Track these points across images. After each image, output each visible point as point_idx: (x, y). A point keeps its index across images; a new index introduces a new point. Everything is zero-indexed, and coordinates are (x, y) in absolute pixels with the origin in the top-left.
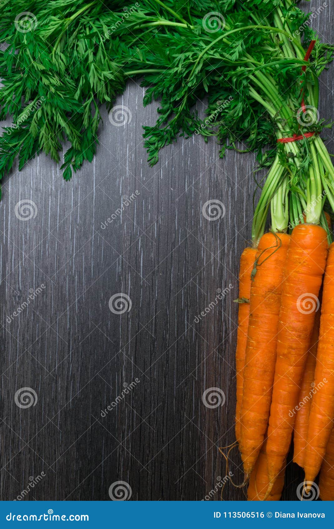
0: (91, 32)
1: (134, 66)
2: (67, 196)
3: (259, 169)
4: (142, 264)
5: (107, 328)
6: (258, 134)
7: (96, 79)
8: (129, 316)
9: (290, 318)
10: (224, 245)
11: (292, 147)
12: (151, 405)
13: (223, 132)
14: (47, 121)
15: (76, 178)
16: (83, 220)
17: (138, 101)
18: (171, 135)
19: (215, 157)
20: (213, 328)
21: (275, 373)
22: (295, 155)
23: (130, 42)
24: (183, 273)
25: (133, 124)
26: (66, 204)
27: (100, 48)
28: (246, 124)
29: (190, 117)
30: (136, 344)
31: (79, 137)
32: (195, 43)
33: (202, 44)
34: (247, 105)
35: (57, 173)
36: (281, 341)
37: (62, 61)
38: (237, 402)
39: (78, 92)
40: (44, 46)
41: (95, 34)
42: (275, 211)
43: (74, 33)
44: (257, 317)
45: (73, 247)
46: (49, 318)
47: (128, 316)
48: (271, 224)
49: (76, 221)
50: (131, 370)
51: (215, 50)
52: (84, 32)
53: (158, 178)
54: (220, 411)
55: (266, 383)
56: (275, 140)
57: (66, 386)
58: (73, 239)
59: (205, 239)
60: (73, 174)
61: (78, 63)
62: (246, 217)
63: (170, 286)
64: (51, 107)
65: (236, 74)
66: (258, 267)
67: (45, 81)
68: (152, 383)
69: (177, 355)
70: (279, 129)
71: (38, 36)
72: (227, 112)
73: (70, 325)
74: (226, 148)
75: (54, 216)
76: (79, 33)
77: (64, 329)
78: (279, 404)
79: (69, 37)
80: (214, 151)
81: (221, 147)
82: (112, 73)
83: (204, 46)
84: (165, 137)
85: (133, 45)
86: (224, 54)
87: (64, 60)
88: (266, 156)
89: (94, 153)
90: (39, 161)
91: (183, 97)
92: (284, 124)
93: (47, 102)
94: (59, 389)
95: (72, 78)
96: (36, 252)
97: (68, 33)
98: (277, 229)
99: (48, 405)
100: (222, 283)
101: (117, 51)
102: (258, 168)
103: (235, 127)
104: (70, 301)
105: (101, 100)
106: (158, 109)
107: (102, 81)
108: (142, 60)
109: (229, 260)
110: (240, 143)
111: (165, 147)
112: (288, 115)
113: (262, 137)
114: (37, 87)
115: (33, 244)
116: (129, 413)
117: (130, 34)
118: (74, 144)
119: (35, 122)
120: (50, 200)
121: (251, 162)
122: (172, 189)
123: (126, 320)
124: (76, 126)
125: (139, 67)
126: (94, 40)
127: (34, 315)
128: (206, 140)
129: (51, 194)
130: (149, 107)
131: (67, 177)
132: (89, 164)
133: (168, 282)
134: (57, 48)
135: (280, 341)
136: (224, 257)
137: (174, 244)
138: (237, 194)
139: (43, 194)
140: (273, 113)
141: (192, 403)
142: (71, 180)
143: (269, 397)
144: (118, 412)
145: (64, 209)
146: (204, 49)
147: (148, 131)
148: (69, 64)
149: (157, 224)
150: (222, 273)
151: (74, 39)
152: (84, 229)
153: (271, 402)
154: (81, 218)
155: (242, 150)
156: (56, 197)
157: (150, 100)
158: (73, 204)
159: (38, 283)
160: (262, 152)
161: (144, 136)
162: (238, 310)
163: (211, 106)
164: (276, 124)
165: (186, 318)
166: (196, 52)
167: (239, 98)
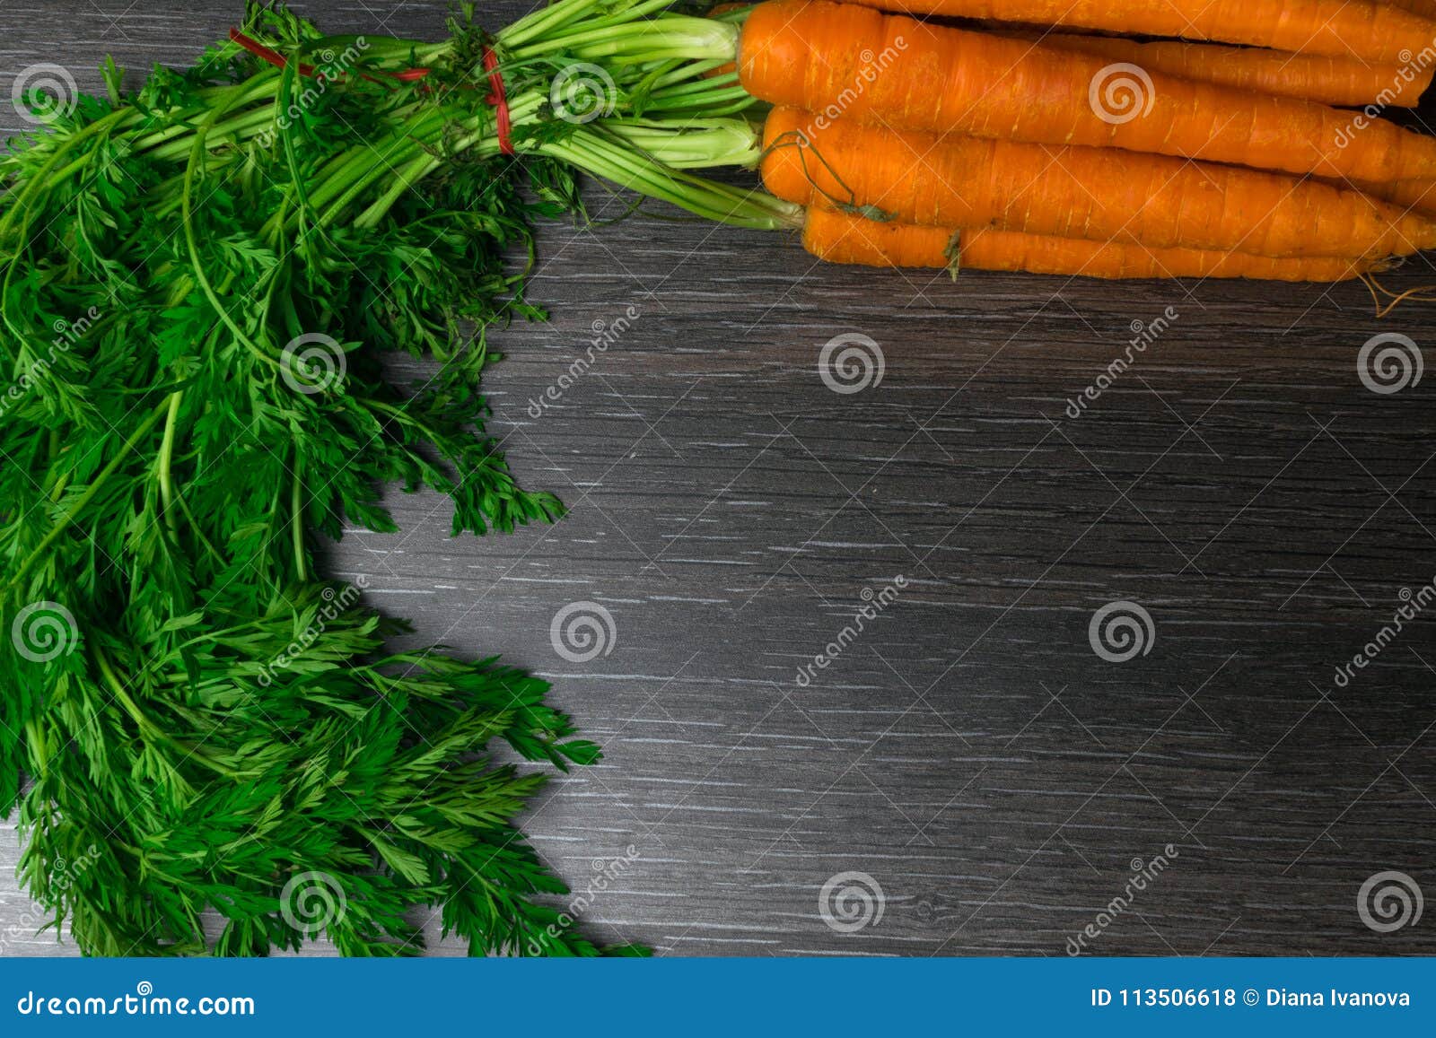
0: (181, 666)
1: (281, 551)
2: (645, 754)
3: (583, 210)
4: (846, 545)
5: (1029, 647)
6: (484, 208)
7: (313, 654)
8: (996, 583)
9: (1002, 102)
10: (794, 312)
11: (523, 109)
12: (1256, 524)
13: (476, 307)
14: (427, 802)
15: (593, 728)
16: (715, 711)
17: (380, 546)
18: (478, 454)
19: (546, 333)
20: (1031, 345)
21: (1161, 151)
22: (545, 100)
23: (215, 561)
24: (873, 428)
25: (445, 563)
26: (668, 760)
27: (229, 642)
28: (456, 239)
29: (432, 400)
30: (1077, 564)
31: (476, 714)
32: (224, 374)
33: (227, 354)
34: (403, 234)
35: (578, 783)
36: (1068, 131)
37: (258, 750)
38: (1245, 275)
39: (349, 708)
40: (217, 799)
41: (188, 654)
42: (701, 156)
43: (181, 714)
44: (998, 204)
45: (792, 742)
46: (999, 814)
47: (996, 587)
48: (738, 167)
49: (719, 731)
50: (1150, 580)
51: (245, 314)
52: (180, 689)
53: (601, 493)
54: (1271, 327)
55: (1188, 179)
56: (500, 160)
57: (1199, 772)
58: (768, 740)
59: (777, 363)
60: (581, 738)
61: (267, 705)
62: (716, 249)
63: (908, 464)
64: (386, 785)
65: (314, 257)
66: (859, 201)
67: (312, 800)
68: (1191, 519)
69: (1108, 447)
70: (472, 146)
71: (186, 813)
72: (421, 289)
73: (1020, 754)
74: (521, 302)
75: (703, 795)
76: (182, 701)
77: (1033, 772)
78: (1248, 140)
79: (193, 730)
80: (529, 337)
81: (520, 317)
82: (299, 613)
83: (235, 346)
84: (486, 470)
85: (222, 552)
86: (257, 286)
87: (257, 745)
88: (546, 190)
89: (523, 674)
90: (540, 835)
91: (374, 411)
92: (460, 131)
93: (373, 797)
94: (1207, 789)
95: (310, 727)
96: (807, 849)
97: (181, 734)
98: (751, 148)
99: (1255, 823)
100: (901, 319)
101: (236, 595)
102: (578, 213)
103: (464, 272)
104: (951, 754)
105: (373, 644)
106: (405, 490)
107: (321, 639)
108: (264, 526)
109: (840, 298)
110: (508, 262)
111: (512, 472)
112: (433, 119)
113: (494, 198)
114: (332, 825)
115: (782, 858)
116: (1276, 587)
117: (193, 559)
118: (497, 728)
119: (429, 834)
120: (654, 805)
121: (562, 233)
122: (633, 455)
123: (1007, 591)
124: (443, 724)
125: (286, 541)
126: (204, 657)
127: (988, 860)
128: (495, 357)
129: (639, 801)
130: (397, 517)
131: (589, 754)
132: (554, 689)
133: (898, 471)
134: (222, 763)
135: (1069, 137)
136: (828, 312)
137: (789, 454)
138: (652, 273)
139: (638, 826)
140: (427, 163)
141: (1248, 405)
142: (599, 743)
143: (1231, 172)
144: (1275, 620)
145: (681, 766)
146: (242, 346)
147: (467, 519)
148: (269, 731)
149: (732, 499)
150: (875, 318)
151: (199, 717)
152: (740, 707)
153: (1242, 167)
154: (709, 717)
155: (529, 259)
156: (647, 788)
157: (378, 513)
158: (668, 738)
159: (896, 846)
160: (534, 203)
161: (481, 531)
162: (981, 273)
163: (402, 340)
164: (458, 155)
165: (1003, 421)
166: (248, 370)
167: (383, 257)
